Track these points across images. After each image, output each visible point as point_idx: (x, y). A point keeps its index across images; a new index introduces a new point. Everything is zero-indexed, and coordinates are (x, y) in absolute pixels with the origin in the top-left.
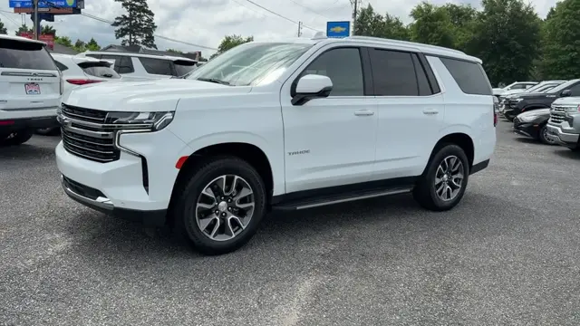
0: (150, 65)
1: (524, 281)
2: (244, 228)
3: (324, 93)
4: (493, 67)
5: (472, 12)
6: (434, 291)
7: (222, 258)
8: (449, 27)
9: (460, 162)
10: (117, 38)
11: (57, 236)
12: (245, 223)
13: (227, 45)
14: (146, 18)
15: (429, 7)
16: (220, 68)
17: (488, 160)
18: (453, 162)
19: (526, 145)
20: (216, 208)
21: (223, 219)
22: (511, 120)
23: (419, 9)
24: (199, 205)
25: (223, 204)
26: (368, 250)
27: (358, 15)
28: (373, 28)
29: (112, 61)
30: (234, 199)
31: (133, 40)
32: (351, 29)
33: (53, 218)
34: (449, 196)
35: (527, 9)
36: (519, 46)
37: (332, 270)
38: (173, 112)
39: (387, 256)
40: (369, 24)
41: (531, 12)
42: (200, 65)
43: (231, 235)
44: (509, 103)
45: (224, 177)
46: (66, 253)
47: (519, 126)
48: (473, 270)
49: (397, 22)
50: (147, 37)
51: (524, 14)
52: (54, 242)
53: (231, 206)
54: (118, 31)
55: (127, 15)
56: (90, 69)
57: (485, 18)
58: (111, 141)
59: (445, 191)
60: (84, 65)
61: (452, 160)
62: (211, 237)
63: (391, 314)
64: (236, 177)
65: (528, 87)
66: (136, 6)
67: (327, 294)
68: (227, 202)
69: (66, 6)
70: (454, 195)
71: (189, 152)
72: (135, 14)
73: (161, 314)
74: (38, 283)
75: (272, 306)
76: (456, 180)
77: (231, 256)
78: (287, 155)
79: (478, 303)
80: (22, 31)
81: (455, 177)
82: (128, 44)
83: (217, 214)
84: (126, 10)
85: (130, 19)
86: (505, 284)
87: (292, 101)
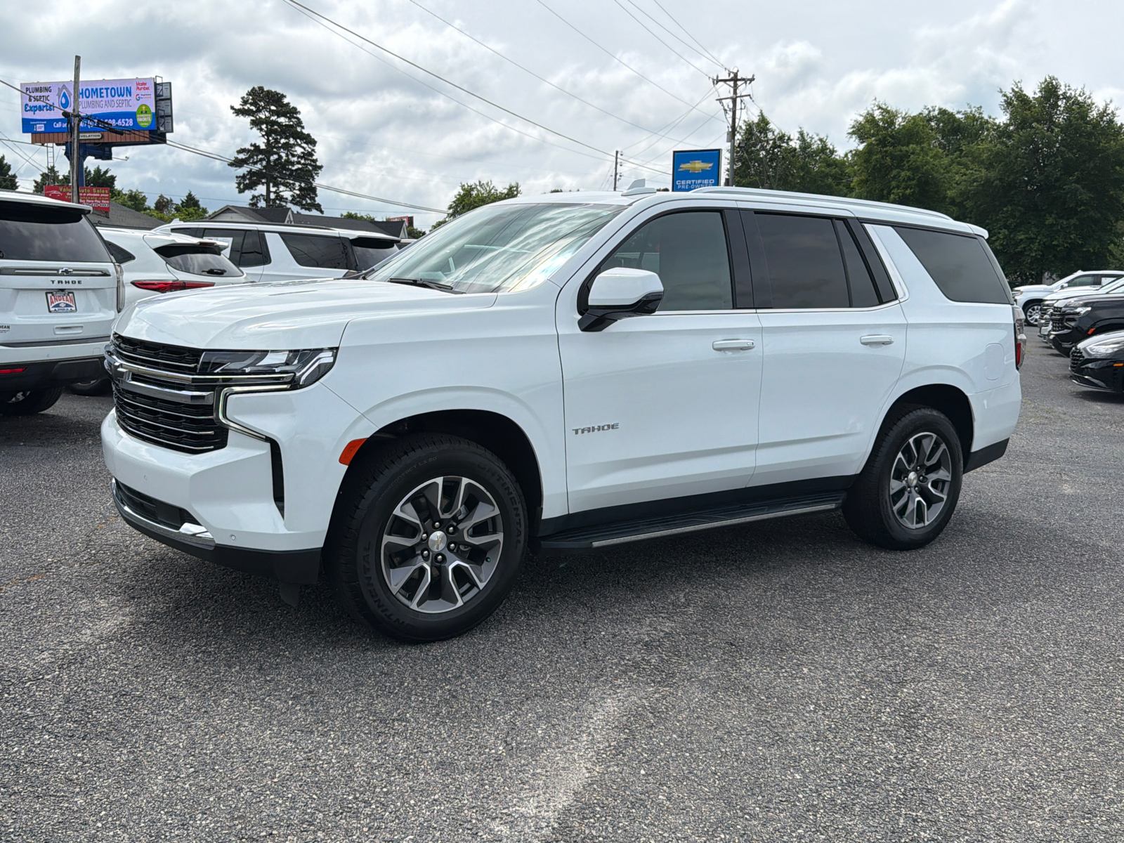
0: (304, 247)
1: (1073, 699)
2: (481, 586)
3: (645, 306)
4: (1032, 240)
5: (984, 124)
6: (878, 720)
7: (437, 650)
8: (933, 155)
9: (943, 446)
10: (241, 191)
11: (103, 603)
12: (483, 577)
13: (466, 202)
14: (299, 150)
15: (890, 116)
16: (447, 250)
17: (1007, 440)
18: (928, 446)
19: (1098, 407)
20: (424, 544)
21: (439, 568)
22: (1065, 353)
23: (870, 119)
24: (387, 539)
25: (437, 535)
26: (742, 632)
27: (738, 137)
28: (771, 160)
29: (225, 242)
30: (460, 526)
31: (272, 196)
32: (725, 165)
33: (95, 567)
34: (920, 518)
35: (1102, 115)
36: (1085, 196)
37: (664, 676)
38: (335, 350)
39: (781, 647)
40: (763, 153)
41: (1111, 121)
42: (406, 244)
43: (455, 601)
44: (1062, 317)
45: (440, 480)
46: (119, 638)
47: (1080, 366)
48: (965, 676)
49: (824, 148)
50: (301, 189)
51: (1096, 125)
52: (94, 615)
53: (454, 541)
54: (244, 177)
55: (261, 142)
56: (178, 258)
57: (1009, 137)
58: (210, 409)
59: (912, 507)
60: (167, 251)
61: (925, 442)
62: (414, 606)
63: (785, 768)
64: (465, 481)
65: (1104, 281)
66: (279, 124)
67: (651, 727)
68: (447, 532)
69: (136, 128)
70: (931, 516)
71: (366, 430)
72: (277, 141)
73: (305, 766)
74: (60, 700)
75: (535, 752)
76: (935, 484)
77: (456, 645)
78: (570, 434)
79: (971, 747)
80: (48, 182)
81: (933, 477)
82: (262, 204)
83: (426, 559)
84: (258, 133)
85: (268, 152)
86: (1032, 707)
87: (580, 322)
